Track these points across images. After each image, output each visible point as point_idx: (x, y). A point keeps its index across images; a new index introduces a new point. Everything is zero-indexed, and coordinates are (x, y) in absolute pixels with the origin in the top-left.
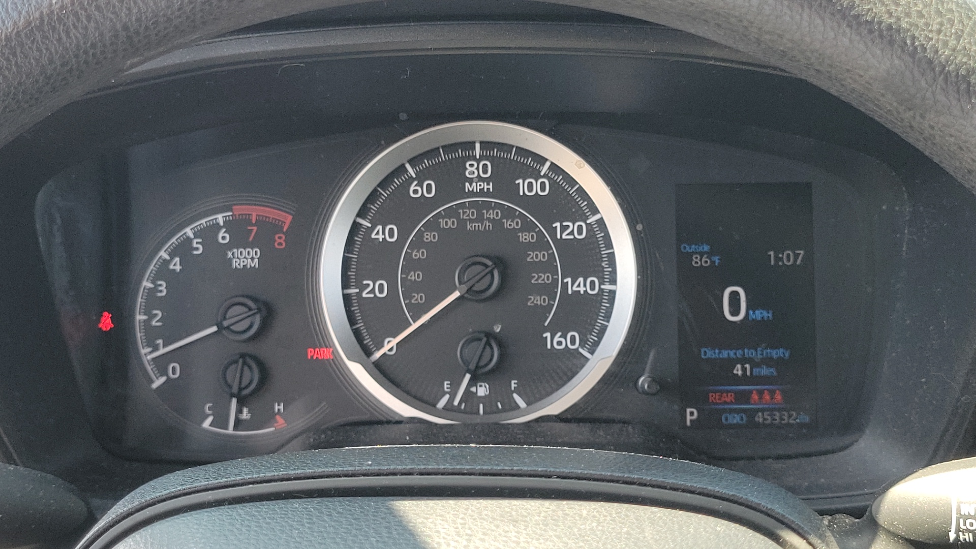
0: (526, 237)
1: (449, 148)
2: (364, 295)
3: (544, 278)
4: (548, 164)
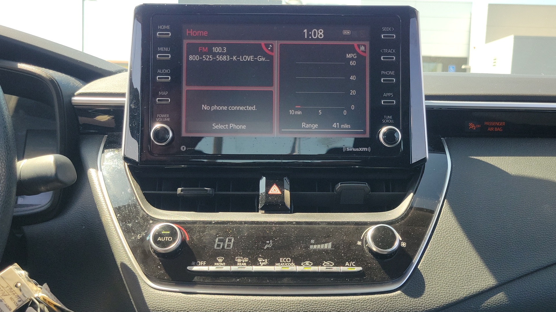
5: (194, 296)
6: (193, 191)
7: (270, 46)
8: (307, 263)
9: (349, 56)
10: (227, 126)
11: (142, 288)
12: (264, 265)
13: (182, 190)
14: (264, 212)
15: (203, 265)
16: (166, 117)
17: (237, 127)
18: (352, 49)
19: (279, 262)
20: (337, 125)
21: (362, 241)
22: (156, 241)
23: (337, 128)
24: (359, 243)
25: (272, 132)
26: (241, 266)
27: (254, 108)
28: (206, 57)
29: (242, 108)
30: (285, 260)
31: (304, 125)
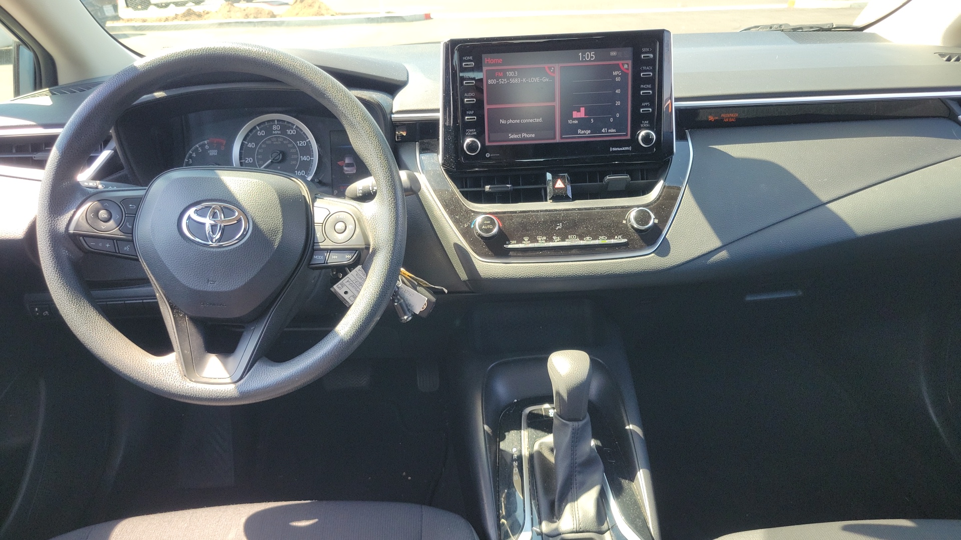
0: (290, 145)
1: (268, 121)
2: (246, 162)
3: (295, 156)
4: (295, 126)
5: (511, 265)
6: (499, 188)
7: (552, 69)
8: (588, 238)
9: (615, 73)
10: (520, 135)
11: (474, 261)
12: (558, 241)
13: (490, 188)
14: (551, 201)
15: (514, 244)
16: (473, 131)
17: (527, 136)
18: (617, 67)
19: (568, 238)
20: (605, 130)
21: (626, 220)
22: (481, 229)
23: (605, 133)
24: (624, 222)
25: (555, 138)
26: (542, 243)
27: (540, 120)
28: (502, 81)
29: (531, 121)
30: (572, 237)
31: (579, 131)
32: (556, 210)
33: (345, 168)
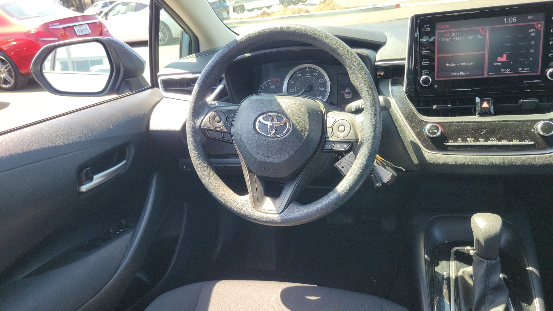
0: (314, 82)
1: (303, 68)
2: (290, 91)
4: (318, 71)
5: (448, 155)
6: (443, 107)
7: (484, 29)
8: (504, 140)
9: (531, 31)
10: (459, 73)
11: (423, 153)
12: (482, 142)
13: (436, 107)
14: (479, 116)
15: (451, 142)
16: (427, 71)
17: (464, 74)
18: (533, 27)
19: (489, 140)
20: (521, 69)
21: (534, 129)
22: (429, 132)
23: (521, 71)
24: (533, 130)
25: (483, 75)
26: (471, 142)
27: (474, 63)
28: (448, 39)
29: (467, 64)
30: (493, 139)
31: (502, 70)
32: (482, 122)
33: (345, 95)
